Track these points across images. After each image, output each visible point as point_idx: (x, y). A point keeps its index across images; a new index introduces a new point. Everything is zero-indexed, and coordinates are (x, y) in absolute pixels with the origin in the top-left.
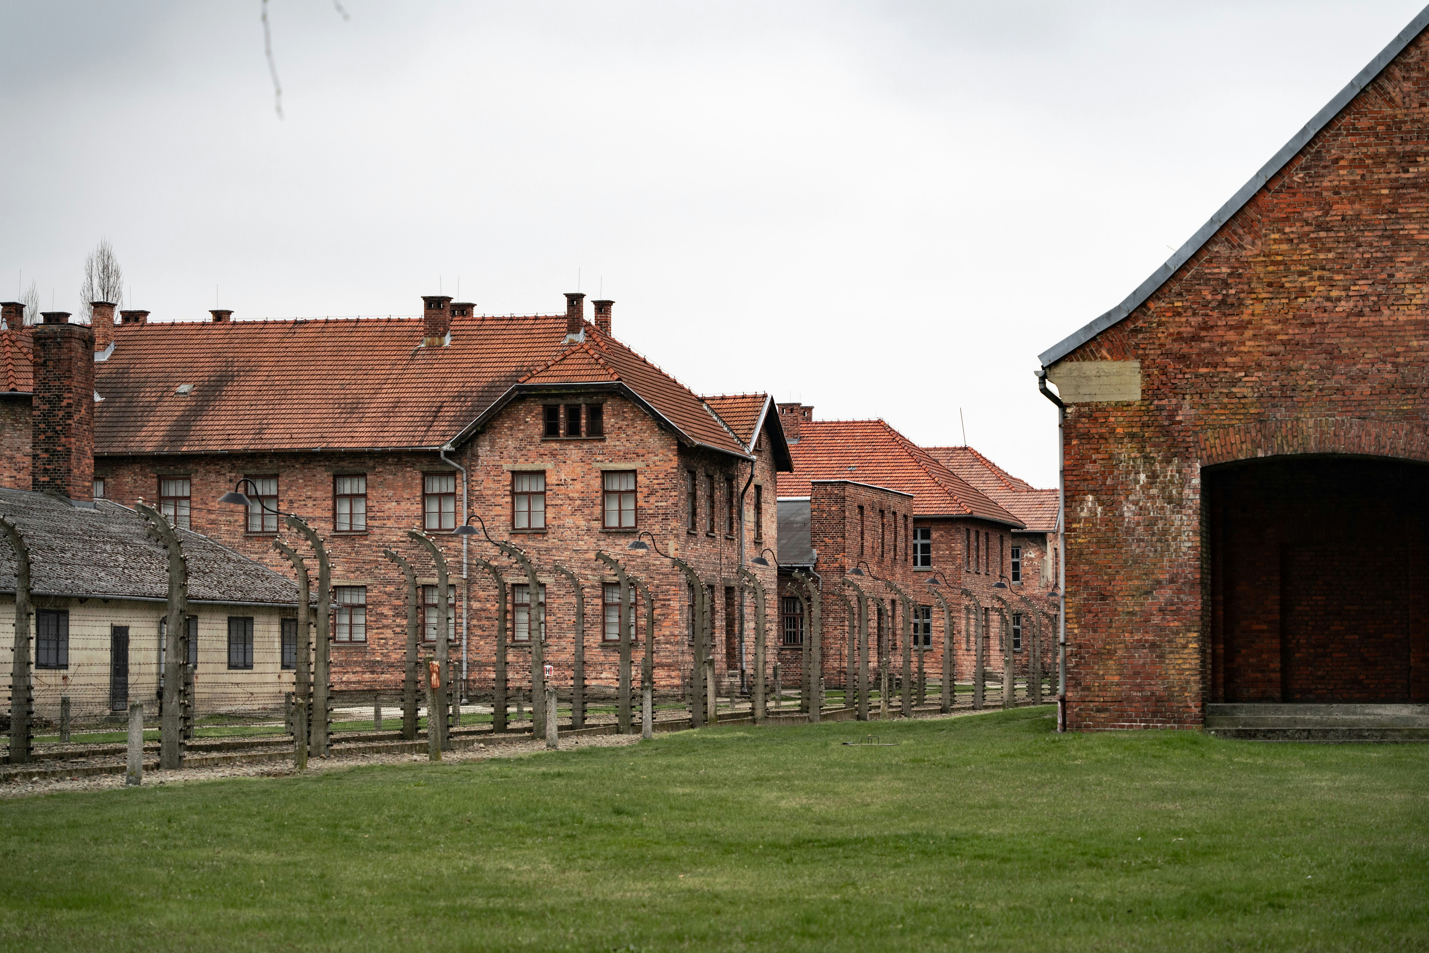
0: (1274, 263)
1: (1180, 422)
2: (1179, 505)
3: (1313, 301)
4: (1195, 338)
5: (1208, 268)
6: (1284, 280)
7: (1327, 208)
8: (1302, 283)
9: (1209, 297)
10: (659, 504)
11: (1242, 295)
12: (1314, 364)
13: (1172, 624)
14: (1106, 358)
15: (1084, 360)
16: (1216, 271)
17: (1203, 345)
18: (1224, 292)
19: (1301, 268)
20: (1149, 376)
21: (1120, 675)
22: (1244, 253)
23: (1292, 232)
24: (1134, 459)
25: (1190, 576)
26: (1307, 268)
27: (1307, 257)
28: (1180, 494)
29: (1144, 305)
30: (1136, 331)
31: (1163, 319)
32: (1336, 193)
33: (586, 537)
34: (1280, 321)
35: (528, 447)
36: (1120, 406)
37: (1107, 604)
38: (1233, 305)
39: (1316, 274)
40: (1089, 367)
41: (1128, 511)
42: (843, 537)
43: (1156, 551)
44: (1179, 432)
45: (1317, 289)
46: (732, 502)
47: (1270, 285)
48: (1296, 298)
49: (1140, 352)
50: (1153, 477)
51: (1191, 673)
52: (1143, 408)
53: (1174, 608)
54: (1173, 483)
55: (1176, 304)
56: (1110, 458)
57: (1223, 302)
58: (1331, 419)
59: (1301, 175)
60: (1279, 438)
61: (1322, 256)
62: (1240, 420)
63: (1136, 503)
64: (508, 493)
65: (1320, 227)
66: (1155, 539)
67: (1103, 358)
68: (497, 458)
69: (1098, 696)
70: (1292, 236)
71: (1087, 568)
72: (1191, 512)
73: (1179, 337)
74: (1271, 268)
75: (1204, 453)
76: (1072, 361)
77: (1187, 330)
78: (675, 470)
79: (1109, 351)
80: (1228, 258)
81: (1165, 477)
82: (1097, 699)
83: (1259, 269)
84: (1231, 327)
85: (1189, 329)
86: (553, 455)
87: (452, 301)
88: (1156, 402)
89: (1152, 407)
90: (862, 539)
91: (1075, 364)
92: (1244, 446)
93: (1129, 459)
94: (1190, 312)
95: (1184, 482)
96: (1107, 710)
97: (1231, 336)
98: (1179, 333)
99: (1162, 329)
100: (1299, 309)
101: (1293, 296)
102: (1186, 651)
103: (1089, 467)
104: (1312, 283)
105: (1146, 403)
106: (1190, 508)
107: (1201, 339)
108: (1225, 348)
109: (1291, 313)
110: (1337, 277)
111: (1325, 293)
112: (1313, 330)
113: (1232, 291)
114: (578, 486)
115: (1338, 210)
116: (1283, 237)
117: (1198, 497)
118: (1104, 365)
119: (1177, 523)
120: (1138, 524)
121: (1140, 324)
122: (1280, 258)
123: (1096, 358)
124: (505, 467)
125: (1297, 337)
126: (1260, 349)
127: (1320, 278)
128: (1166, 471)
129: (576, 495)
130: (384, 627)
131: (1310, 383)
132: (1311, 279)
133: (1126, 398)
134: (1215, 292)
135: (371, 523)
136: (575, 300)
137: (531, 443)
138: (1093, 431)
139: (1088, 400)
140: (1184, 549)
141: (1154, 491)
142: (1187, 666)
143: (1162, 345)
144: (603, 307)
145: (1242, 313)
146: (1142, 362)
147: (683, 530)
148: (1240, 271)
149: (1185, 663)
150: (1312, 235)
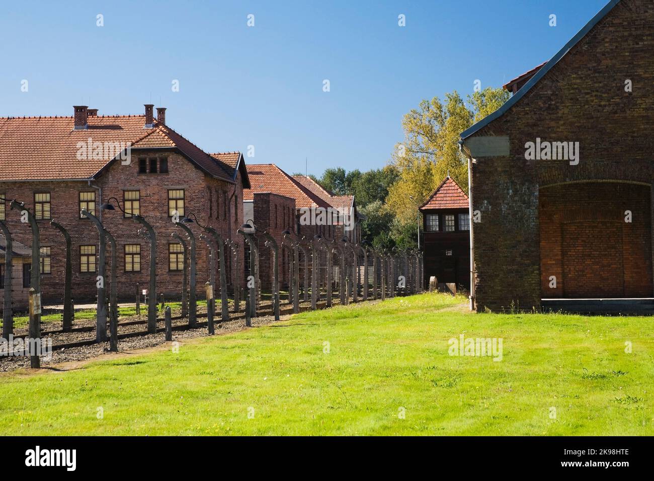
0: (573, 89)
1: (529, 165)
2: (528, 205)
3: (592, 107)
4: (535, 125)
5: (541, 91)
6: (578, 97)
7: (599, 62)
8: (587, 98)
9: (542, 105)
10: (196, 205)
11: (558, 104)
12: (593, 137)
13: (526, 262)
14: (492, 135)
15: (482, 136)
16: (546, 93)
17: (539, 129)
18: (549, 103)
19: (586, 91)
20: (513, 143)
21: (501, 286)
22: (559, 84)
23: (582, 74)
24: (507, 183)
25: (534, 238)
26: (589, 91)
27: (589, 86)
28: (529, 199)
29: (510, 109)
30: (507, 121)
31: (520, 116)
32: (603, 55)
33: (160, 221)
34: (576, 117)
35: (131, 178)
36: (499, 158)
37: (495, 252)
38: (553, 109)
39: (594, 94)
40: (484, 139)
41: (504, 208)
42: (269, 219)
43: (518, 227)
44: (528, 170)
45: (594, 101)
46: (225, 204)
47: (572, 99)
48: (584, 105)
49: (509, 132)
50: (516, 192)
51: (536, 285)
52: (511, 159)
53: (527, 254)
54: (526, 194)
55: (526, 109)
56: (495, 183)
57: (549, 108)
58: (602, 163)
59: (586, 46)
60: (577, 172)
61: (596, 85)
62: (557, 164)
63: (508, 204)
64: (121, 200)
65: (595, 71)
66: (517, 221)
67: (491, 135)
68: (116, 184)
69: (491, 296)
70: (582, 76)
71: (484, 235)
72: (534, 208)
73: (528, 125)
74: (572, 91)
75: (540, 180)
76: (476, 136)
77: (531, 121)
78: (203, 189)
79: (494, 132)
80: (551, 87)
81: (522, 191)
82: (490, 298)
83: (566, 92)
84: (552, 120)
85: (532, 121)
86: (143, 182)
87: (88, 108)
88: (517, 156)
89: (515, 158)
90: (276, 220)
91: (477, 138)
92: (560, 176)
93: (504, 183)
94: (533, 113)
95: (531, 194)
96: (495, 303)
97: (553, 124)
98: (527, 123)
99: (519, 121)
100: (586, 111)
101: (583, 105)
102: (533, 274)
103: (485, 187)
104: (592, 98)
105: (512, 156)
106: (534, 206)
107: (538, 125)
108: (550, 130)
109: (582, 113)
110: (604, 95)
111: (598, 103)
112: (592, 120)
113: (553, 103)
114: (156, 197)
115: (604, 62)
116: (578, 76)
117: (537, 201)
118: (491, 138)
119: (528, 213)
120: (509, 214)
121: (508, 118)
122: (576, 86)
123: (487, 135)
124: (120, 188)
125: (585, 124)
126: (567, 130)
127: (596, 96)
128: (522, 189)
129: (155, 201)
130: (60, 266)
131: (591, 146)
132: (592, 96)
133: (502, 154)
134: (545, 103)
135: (52, 216)
136: (149, 108)
137: (132, 176)
138: (487, 170)
139: (484, 155)
140: (531, 226)
141: (516, 198)
142: (534, 282)
143: (519, 129)
144: (162, 111)
145: (558, 113)
146: (510, 137)
147: (207, 218)
148: (557, 93)
149: (532, 280)
150: (592, 75)
